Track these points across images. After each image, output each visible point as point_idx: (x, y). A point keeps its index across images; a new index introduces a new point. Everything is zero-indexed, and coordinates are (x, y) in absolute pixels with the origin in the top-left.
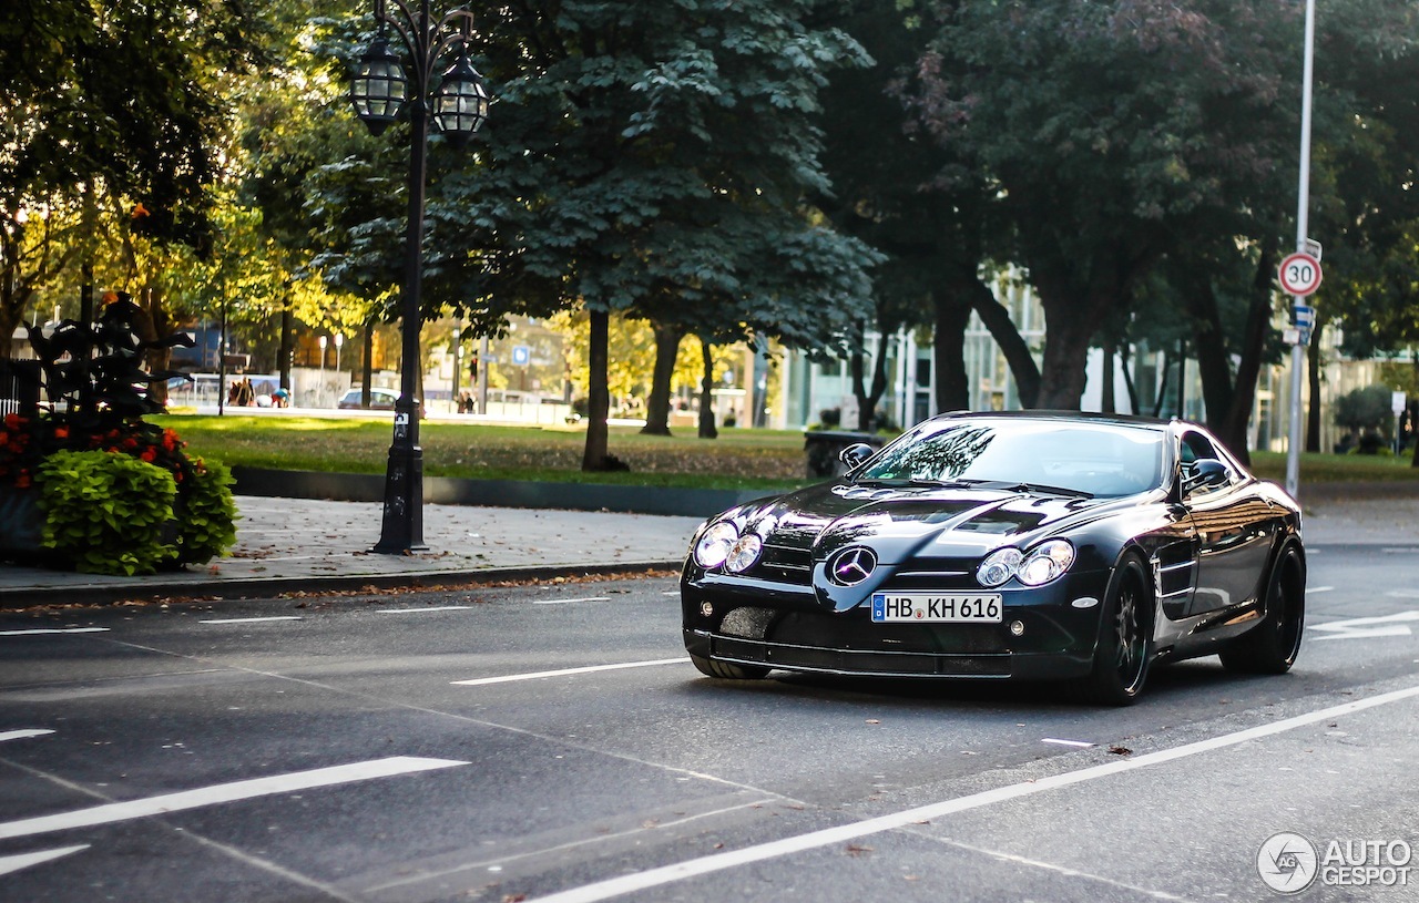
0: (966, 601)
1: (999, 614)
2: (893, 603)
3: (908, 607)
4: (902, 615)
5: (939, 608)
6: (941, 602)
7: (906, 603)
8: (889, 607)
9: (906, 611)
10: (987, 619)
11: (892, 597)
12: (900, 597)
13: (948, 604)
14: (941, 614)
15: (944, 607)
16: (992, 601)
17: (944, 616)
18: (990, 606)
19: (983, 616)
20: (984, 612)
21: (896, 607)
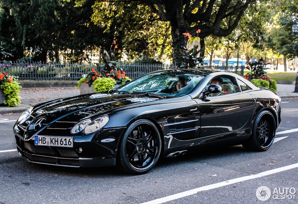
0: (62, 139)
1: (72, 145)
3: (45, 140)
4: (43, 143)
5: (54, 141)
6: (54, 139)
8: (39, 140)
10: (68, 146)
11: (40, 137)
12: (42, 137)
13: (56, 140)
14: (54, 144)
16: (70, 139)
17: (55, 144)
18: (69, 141)
19: (67, 145)
20: (67, 143)
21: (41, 140)
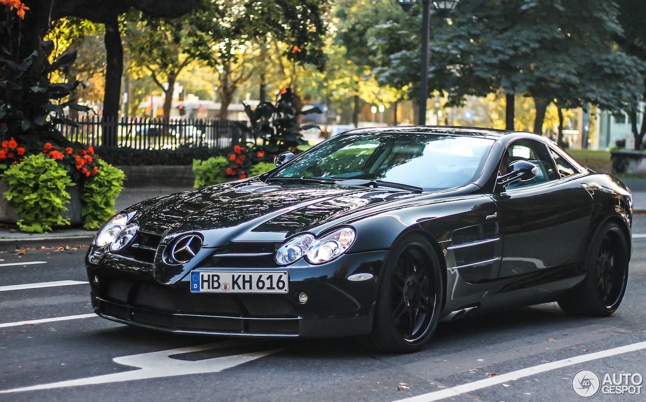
0: (261, 276)
1: (286, 287)
2: (206, 278)
3: (217, 281)
4: (213, 288)
5: (240, 282)
6: (241, 277)
7: (215, 279)
8: (203, 281)
9: (216, 285)
10: (277, 291)
11: (205, 273)
12: (211, 274)
13: (247, 279)
14: (241, 287)
15: (244, 282)
16: (281, 276)
17: (244, 288)
18: (279, 281)
19: (274, 288)
20: (275, 285)
21: (208, 281)
